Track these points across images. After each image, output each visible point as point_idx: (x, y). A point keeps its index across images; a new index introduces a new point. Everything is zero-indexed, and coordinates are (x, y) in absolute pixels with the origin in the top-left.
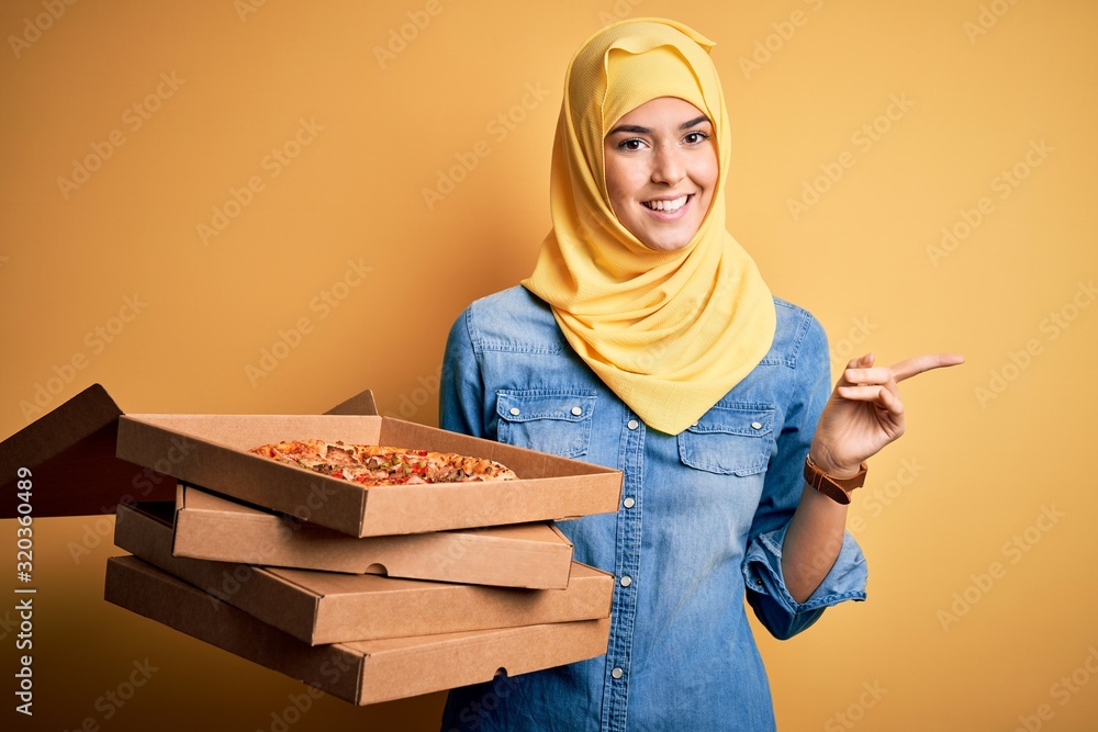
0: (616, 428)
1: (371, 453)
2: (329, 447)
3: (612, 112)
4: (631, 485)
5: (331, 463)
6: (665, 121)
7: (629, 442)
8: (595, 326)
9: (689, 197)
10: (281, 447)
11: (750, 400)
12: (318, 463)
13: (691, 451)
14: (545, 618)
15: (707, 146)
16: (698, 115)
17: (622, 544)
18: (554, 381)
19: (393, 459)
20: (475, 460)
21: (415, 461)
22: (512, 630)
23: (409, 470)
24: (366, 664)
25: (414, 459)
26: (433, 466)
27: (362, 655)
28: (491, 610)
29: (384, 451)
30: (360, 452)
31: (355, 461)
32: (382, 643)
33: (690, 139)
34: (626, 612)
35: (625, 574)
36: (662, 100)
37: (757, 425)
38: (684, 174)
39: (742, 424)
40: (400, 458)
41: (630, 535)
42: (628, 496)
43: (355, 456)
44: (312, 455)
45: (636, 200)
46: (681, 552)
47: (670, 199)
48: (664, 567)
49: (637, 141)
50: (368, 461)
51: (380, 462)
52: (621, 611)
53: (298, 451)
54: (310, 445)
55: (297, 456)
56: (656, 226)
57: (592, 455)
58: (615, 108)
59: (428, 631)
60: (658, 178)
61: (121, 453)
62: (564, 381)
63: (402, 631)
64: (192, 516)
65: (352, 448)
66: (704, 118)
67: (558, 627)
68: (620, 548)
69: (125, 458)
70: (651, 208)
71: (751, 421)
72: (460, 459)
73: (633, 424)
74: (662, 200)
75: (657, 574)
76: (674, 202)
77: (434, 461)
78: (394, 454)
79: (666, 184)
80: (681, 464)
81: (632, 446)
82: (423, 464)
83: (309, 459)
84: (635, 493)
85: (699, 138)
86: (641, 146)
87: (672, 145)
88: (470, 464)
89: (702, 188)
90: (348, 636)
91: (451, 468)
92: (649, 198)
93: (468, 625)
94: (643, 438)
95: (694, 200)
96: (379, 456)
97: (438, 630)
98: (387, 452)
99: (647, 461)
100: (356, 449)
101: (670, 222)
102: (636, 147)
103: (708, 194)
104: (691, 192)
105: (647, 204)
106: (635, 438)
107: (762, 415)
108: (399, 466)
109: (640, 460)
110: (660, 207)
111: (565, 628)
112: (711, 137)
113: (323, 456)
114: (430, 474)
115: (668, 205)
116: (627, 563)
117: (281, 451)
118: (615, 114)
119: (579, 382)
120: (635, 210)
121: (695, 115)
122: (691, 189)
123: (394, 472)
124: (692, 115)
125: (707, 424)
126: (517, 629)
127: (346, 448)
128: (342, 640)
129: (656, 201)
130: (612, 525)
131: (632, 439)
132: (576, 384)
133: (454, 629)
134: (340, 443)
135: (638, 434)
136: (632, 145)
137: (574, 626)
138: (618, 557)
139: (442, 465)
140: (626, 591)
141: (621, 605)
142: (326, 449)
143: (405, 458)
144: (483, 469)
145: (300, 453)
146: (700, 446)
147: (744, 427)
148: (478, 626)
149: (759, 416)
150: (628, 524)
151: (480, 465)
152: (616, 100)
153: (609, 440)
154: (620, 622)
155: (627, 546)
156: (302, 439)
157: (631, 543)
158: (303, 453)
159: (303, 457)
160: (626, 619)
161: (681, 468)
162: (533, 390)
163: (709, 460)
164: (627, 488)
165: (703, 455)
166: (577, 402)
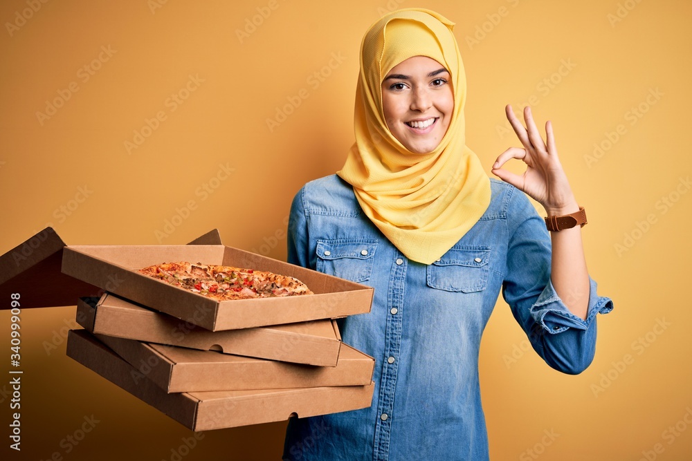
0: (388, 263)
1: (219, 270)
2: (192, 266)
3: (386, 66)
4: (396, 300)
5: (194, 277)
6: (419, 71)
7: (396, 273)
8: (379, 198)
9: (436, 119)
10: (163, 266)
11: (475, 244)
12: (186, 278)
13: (434, 278)
14: (326, 383)
15: (446, 87)
16: (440, 67)
17: (389, 337)
18: (352, 235)
19: (232, 275)
20: (282, 277)
21: (246, 277)
22: (303, 390)
23: (242, 283)
24: (199, 406)
25: (245, 275)
26: (256, 280)
27: (197, 401)
28: (289, 377)
29: (226, 269)
30: (212, 269)
31: (208, 276)
32: (213, 394)
33: (436, 83)
34: (391, 379)
35: (391, 355)
36: (417, 58)
37: (478, 260)
38: (431, 105)
39: (469, 259)
40: (236, 274)
41: (394, 331)
42: (393, 307)
43: (209, 272)
44: (182, 272)
45: (401, 121)
46: (426, 342)
47: (422, 120)
48: (415, 351)
49: (402, 85)
50: (216, 276)
51: (224, 276)
52: (387, 378)
53: (173, 269)
54: (181, 265)
55: (173, 273)
56: (414, 137)
57: (373, 280)
58: (388, 63)
59: (246, 388)
60: (414, 107)
61: (64, 270)
62: (358, 234)
63: (228, 387)
64: (105, 310)
65: (207, 267)
66: (444, 70)
67: (336, 389)
68: (388, 339)
69: (67, 273)
70: (411, 126)
71: (475, 257)
72: (274, 276)
73: (400, 261)
74: (417, 121)
75: (411, 355)
76: (425, 122)
77: (258, 277)
78: (233, 272)
79: (419, 111)
80: (427, 286)
81: (398, 276)
82: (251, 279)
83: (181, 275)
84: (398, 305)
85: (442, 83)
86: (404, 87)
87: (423, 87)
88: (280, 279)
89: (443, 114)
90: (192, 389)
91: (268, 281)
92: (409, 120)
93: (273, 385)
94: (405, 270)
95: (438, 121)
96: (224, 273)
97: (253, 387)
98: (228, 270)
99: (407, 284)
100: (209, 268)
101: (423, 135)
102: (401, 88)
103: (448, 118)
104: (437, 116)
105: (408, 124)
106: (401, 270)
107: (482, 253)
108: (236, 279)
109: (402, 285)
110: (416, 126)
111: (340, 390)
112: (448, 82)
113: (188, 272)
114: (255, 286)
115: (421, 124)
116: (392, 349)
117: (163, 269)
118: (388, 67)
119: (367, 234)
120: (401, 127)
121: (438, 67)
122: (437, 114)
123: (233, 284)
124: (436, 67)
125: (446, 260)
126: (306, 389)
127: (203, 267)
128: (188, 391)
129: (414, 121)
130: (383, 324)
131: (398, 271)
132: (365, 236)
133: (264, 387)
134: (199, 264)
135: (402, 268)
136: (399, 87)
137: (347, 389)
138: (386, 345)
139: (263, 279)
140: (391, 366)
141: (388, 375)
142: (191, 268)
143: (239, 274)
144: (287, 284)
145: (175, 270)
146: (441, 274)
147: (470, 261)
148: (280, 386)
149: (480, 254)
150: (393, 325)
151: (285, 281)
152: (389, 57)
153: (384, 271)
154: (386, 385)
155: (392, 338)
156: (176, 261)
157: (395, 336)
158: (177, 271)
159: (176, 273)
160: (390, 383)
161: (427, 289)
162: (339, 240)
163: (445, 283)
164: (394, 302)
165: (442, 280)
166: (366, 247)
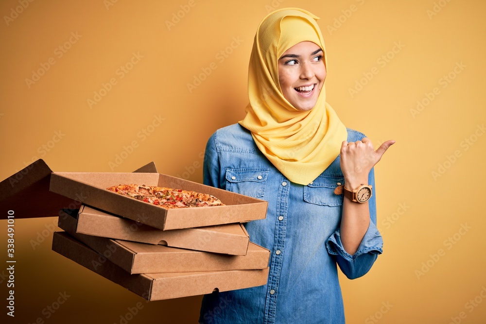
0: (277, 185)
1: (157, 190)
2: (139, 187)
4: (282, 211)
5: (142, 195)
6: (306, 52)
7: (282, 192)
8: (270, 139)
9: (314, 85)
10: (120, 187)
12: (136, 195)
13: (309, 195)
17: (277, 236)
18: (251, 165)
28: (213, 263)
30: (152, 190)
31: (151, 194)
34: (277, 266)
35: (278, 249)
37: (339, 184)
38: (314, 75)
41: (281, 232)
42: (280, 215)
45: (293, 87)
46: (303, 240)
47: (308, 86)
48: (295, 246)
50: (156, 194)
52: (275, 266)
53: (126, 189)
54: (131, 186)
56: (301, 100)
57: (266, 197)
58: (283, 47)
59: (184, 271)
60: (303, 77)
61: (52, 189)
62: (255, 165)
65: (149, 188)
66: (320, 50)
67: (244, 272)
69: (54, 192)
71: (337, 182)
73: (284, 184)
74: (304, 86)
75: (292, 249)
79: (307, 79)
80: (304, 201)
81: (283, 193)
83: (132, 193)
84: (284, 214)
87: (308, 62)
89: (320, 81)
92: (298, 86)
93: (202, 269)
94: (289, 190)
95: (316, 87)
99: (290, 199)
100: (151, 188)
106: (285, 190)
107: (342, 179)
109: (286, 200)
110: (303, 90)
113: (137, 191)
116: (279, 245)
118: (283, 50)
120: (292, 92)
122: (316, 81)
123: (169, 199)
124: (317, 49)
125: (316, 183)
127: (147, 188)
129: (302, 87)
130: (273, 228)
132: (260, 166)
133: (195, 270)
134: (144, 186)
135: (286, 188)
137: (251, 272)
138: (275, 241)
140: (278, 256)
141: (275, 263)
145: (128, 190)
146: (313, 193)
147: (333, 184)
148: (206, 270)
150: (280, 228)
152: (283, 43)
153: (273, 190)
154: (274, 270)
155: (279, 237)
156: (128, 183)
157: (281, 236)
158: (129, 190)
159: (129, 192)
160: (277, 269)
161: (304, 203)
162: (242, 169)
163: (316, 199)
164: (281, 212)
165: (314, 197)
166: (261, 173)
